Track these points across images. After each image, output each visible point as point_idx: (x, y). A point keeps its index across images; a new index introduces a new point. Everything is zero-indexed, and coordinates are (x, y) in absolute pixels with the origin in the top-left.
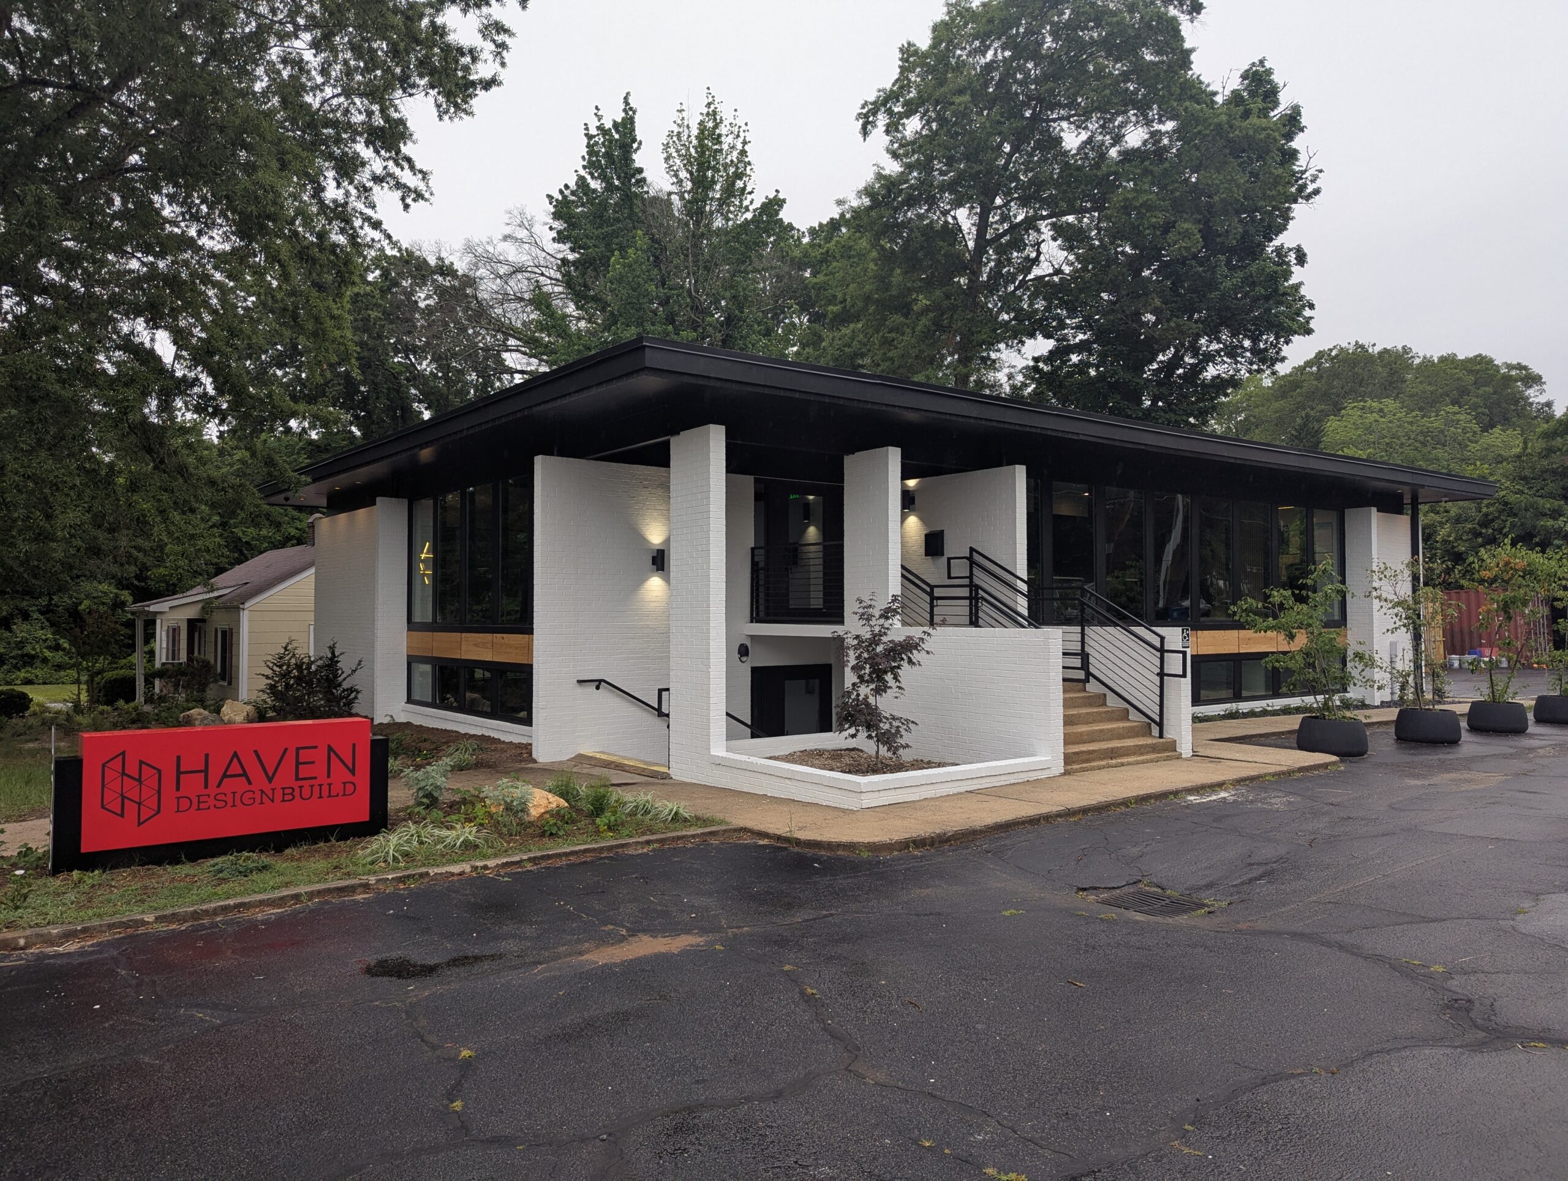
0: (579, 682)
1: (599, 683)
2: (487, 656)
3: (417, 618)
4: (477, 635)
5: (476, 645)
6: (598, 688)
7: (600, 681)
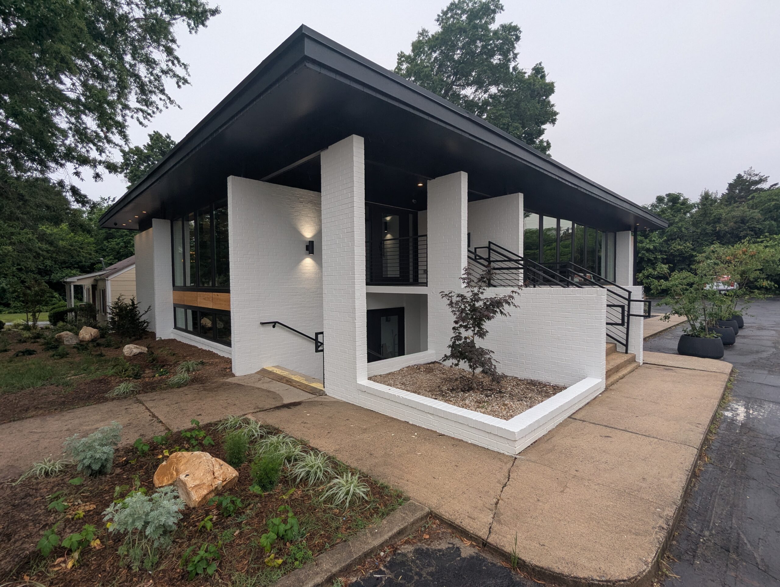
0: (262, 324)
1: (274, 324)
2: (210, 306)
3: (177, 284)
4: (205, 293)
5: (204, 299)
6: (274, 327)
7: (275, 323)
